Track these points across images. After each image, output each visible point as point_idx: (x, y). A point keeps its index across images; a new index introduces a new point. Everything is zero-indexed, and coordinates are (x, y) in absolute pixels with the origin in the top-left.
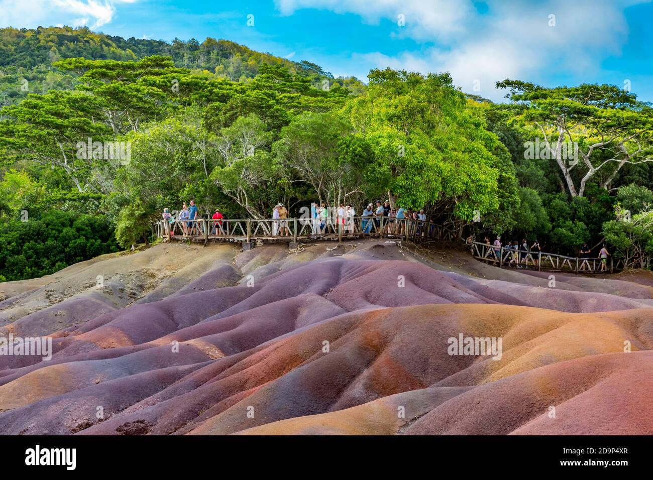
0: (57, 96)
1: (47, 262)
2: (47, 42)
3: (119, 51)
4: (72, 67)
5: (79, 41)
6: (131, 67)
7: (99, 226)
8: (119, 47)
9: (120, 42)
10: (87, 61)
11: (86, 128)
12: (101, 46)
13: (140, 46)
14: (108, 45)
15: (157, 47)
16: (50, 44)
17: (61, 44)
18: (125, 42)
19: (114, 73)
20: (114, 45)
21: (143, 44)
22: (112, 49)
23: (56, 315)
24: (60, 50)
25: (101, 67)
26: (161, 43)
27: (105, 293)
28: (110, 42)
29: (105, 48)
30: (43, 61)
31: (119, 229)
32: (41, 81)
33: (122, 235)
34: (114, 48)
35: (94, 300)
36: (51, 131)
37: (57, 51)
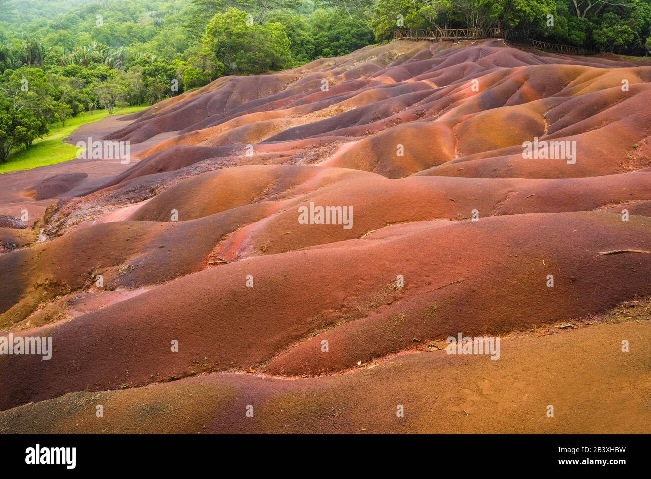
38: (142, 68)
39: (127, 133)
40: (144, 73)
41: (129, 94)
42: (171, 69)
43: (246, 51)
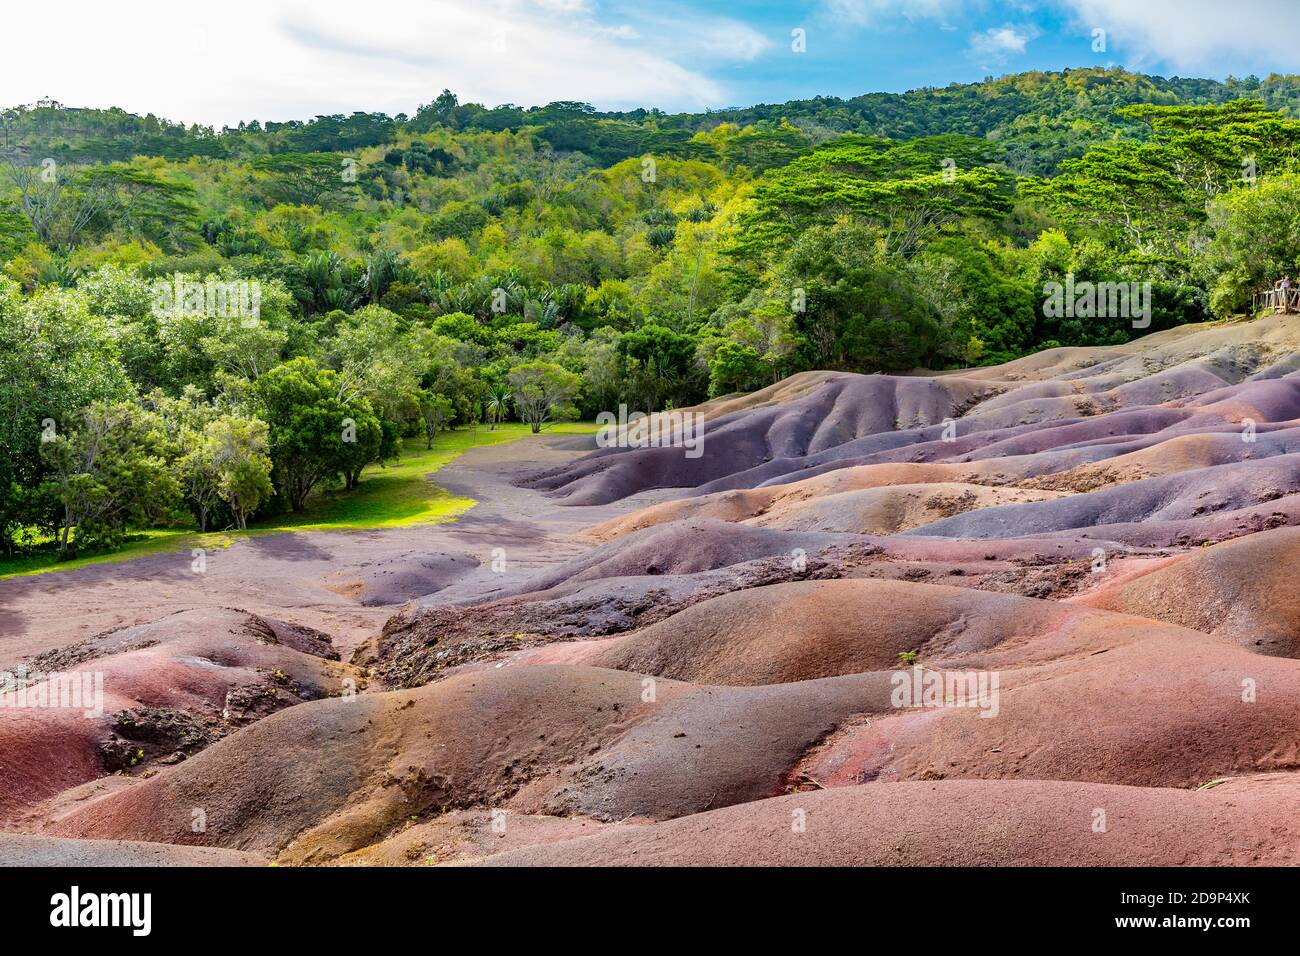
0: (1125, 148)
1: (1104, 329)
2: (1076, 85)
3: (1158, 93)
4: (1140, 115)
5: (1111, 83)
6: (1212, 113)
7: (1164, 293)
8: (1158, 88)
9: (1160, 83)
10: (1157, 107)
11: (1163, 183)
12: (1137, 88)
13: (1184, 87)
14: (1145, 86)
15: (1206, 86)
16: (1078, 87)
17: (1090, 87)
18: (1166, 82)
19: (1190, 121)
20: (1152, 86)
21: (1188, 85)
22: (1150, 91)
23: (1163, 385)
24: (1088, 94)
25: (1175, 114)
26: (1211, 82)
27: (1214, 364)
28: (1148, 83)
29: (1142, 90)
30: (1068, 108)
31: (1216, 297)
32: (1067, 130)
33: (1219, 304)
34: (1152, 91)
35: (1203, 371)
36: (1120, 187)
37: (1086, 96)
38: (620, 335)
39: (571, 478)
40: (622, 348)
41: (582, 392)
42: (682, 344)
43: (869, 317)
